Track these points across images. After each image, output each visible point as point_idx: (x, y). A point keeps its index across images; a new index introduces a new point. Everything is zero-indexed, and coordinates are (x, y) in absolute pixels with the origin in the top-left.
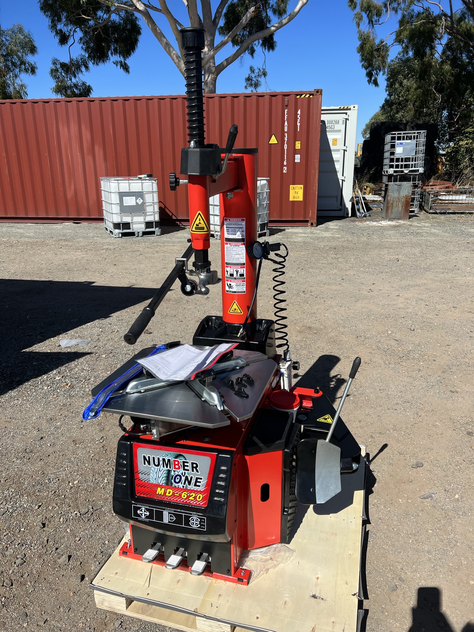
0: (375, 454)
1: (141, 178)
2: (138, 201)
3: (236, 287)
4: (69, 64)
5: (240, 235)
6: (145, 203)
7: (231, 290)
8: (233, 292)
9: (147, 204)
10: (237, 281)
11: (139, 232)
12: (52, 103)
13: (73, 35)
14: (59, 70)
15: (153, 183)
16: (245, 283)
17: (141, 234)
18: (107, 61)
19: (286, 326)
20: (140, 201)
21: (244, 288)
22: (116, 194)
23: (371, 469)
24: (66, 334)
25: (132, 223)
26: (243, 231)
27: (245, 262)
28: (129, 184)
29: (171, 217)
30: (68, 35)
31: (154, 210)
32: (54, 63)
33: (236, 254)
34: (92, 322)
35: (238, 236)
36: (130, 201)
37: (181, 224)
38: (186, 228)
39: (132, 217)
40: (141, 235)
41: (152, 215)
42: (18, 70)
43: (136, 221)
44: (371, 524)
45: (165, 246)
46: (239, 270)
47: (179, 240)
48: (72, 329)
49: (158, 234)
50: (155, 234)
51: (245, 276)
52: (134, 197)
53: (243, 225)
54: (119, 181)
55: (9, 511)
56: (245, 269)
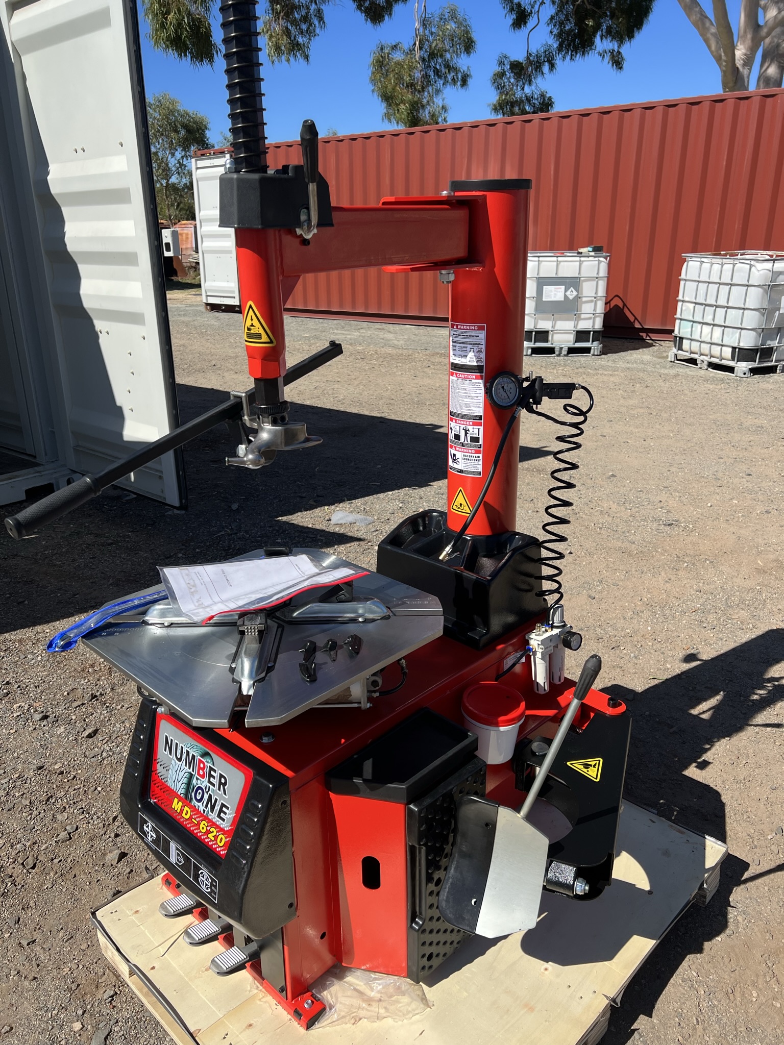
0: (764, 870)
1: (581, 253)
2: (568, 293)
3: (463, 461)
4: (524, 62)
5: (474, 359)
6: (580, 298)
7: (455, 466)
8: (458, 472)
9: (584, 299)
10: (465, 451)
11: (561, 348)
12: (466, 129)
13: (538, 11)
14: (507, 73)
15: (600, 262)
16: (481, 456)
17: (564, 352)
18: (590, 52)
19: (561, 556)
20: (572, 294)
21: (478, 466)
22: (533, 280)
23: (731, 899)
24: (349, 503)
25: (552, 331)
26: (480, 351)
27: (482, 414)
28: (558, 263)
29: (632, 324)
30: (529, 11)
31: (595, 310)
32: (501, 63)
33: (466, 397)
34: (397, 491)
35: (470, 359)
36: (555, 294)
37: (648, 338)
38: (654, 346)
39: (555, 320)
40: (566, 353)
41: (590, 318)
42: (442, 82)
43: (559, 329)
44: (651, 1017)
45: (597, 374)
46: (470, 428)
47: (628, 365)
48: (361, 497)
49: (596, 354)
50: (589, 353)
51: (481, 442)
52: (563, 287)
53: (481, 339)
54: (541, 259)
55: (102, 755)
56: (481, 428)
